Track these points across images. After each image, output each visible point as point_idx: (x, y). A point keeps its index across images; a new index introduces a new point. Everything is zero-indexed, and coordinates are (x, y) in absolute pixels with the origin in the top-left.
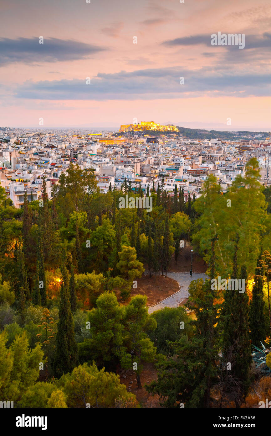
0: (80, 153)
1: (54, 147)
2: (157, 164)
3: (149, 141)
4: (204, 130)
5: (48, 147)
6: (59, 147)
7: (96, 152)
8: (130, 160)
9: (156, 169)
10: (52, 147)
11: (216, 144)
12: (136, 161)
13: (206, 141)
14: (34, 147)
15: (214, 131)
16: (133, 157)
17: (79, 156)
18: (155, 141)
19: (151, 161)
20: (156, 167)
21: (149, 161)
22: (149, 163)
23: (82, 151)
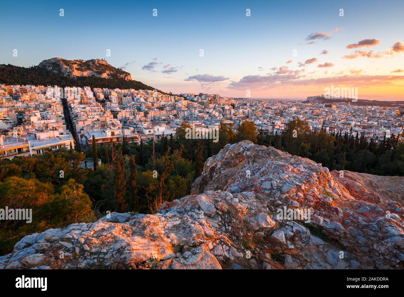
0: (285, 112)
1: (270, 108)
2: (335, 120)
3: (326, 106)
4: (367, 100)
5: (267, 108)
6: (273, 108)
7: (294, 112)
8: (315, 117)
9: (335, 123)
10: (269, 108)
11: (378, 109)
12: (320, 118)
13: (369, 107)
14: (260, 108)
15: (375, 101)
16: (317, 115)
17: (284, 113)
18: (330, 106)
19: (330, 118)
20: (334, 122)
21: (329, 118)
22: (329, 119)
23: (286, 111)
